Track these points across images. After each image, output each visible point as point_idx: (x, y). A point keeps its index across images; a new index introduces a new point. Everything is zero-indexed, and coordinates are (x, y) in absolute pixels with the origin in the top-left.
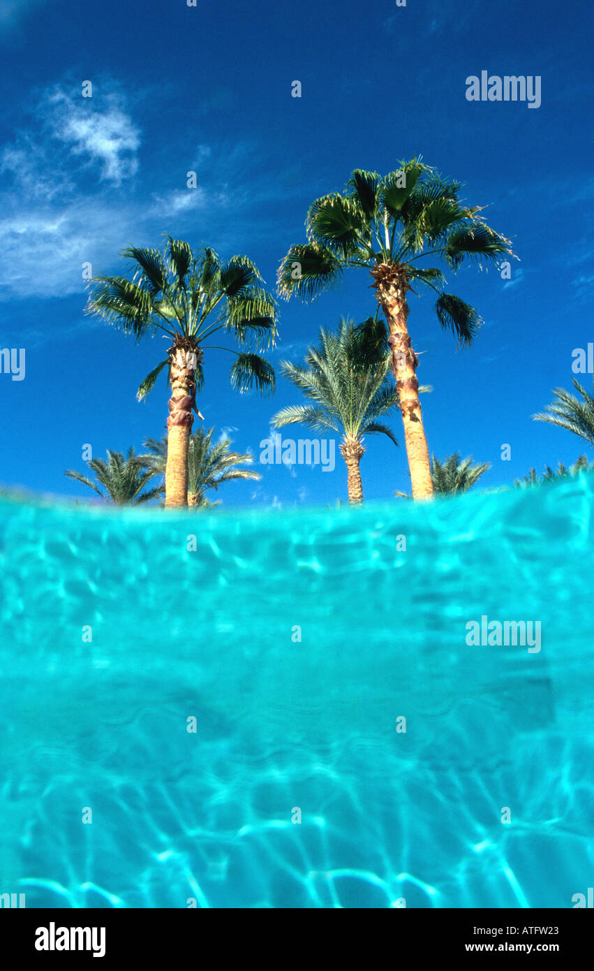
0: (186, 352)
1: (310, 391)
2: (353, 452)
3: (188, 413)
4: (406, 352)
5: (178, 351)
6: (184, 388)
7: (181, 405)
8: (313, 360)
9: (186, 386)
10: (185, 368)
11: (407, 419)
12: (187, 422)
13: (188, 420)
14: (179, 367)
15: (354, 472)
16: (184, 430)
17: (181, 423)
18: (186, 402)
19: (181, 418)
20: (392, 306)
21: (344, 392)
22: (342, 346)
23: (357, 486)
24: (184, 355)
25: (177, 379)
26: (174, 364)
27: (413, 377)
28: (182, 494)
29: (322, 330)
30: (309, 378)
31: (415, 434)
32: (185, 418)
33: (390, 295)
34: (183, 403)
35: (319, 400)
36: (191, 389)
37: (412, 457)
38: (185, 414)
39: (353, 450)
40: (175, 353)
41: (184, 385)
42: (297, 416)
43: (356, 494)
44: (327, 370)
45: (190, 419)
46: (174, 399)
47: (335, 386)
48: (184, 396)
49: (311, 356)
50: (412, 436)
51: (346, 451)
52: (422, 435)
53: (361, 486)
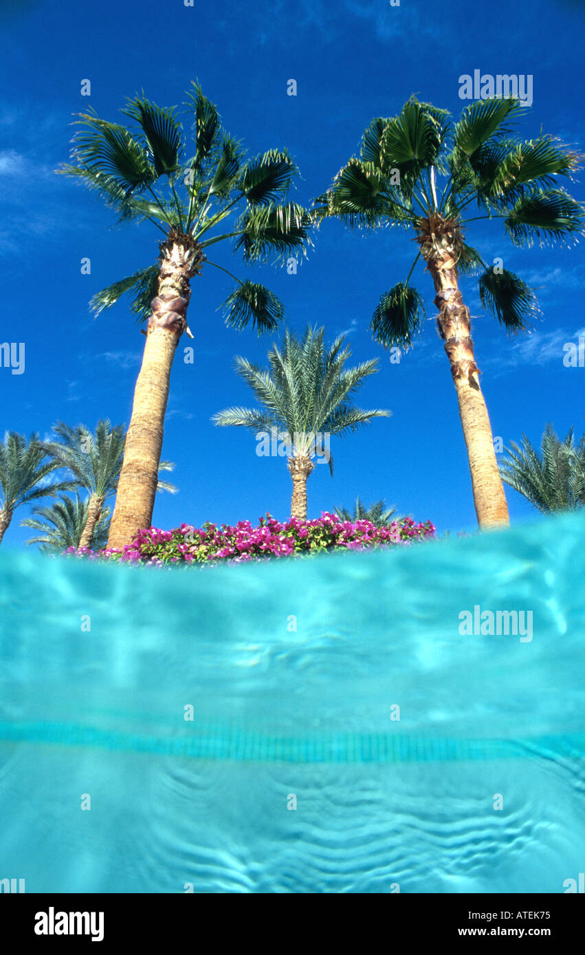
0: (185, 250)
1: (263, 395)
2: (302, 467)
3: (180, 317)
4: (462, 309)
5: (175, 246)
6: (177, 289)
7: (173, 307)
8: (277, 357)
9: (181, 288)
10: (181, 266)
11: (463, 383)
12: (176, 327)
13: (178, 326)
14: (174, 264)
15: (300, 488)
16: (172, 336)
17: (170, 326)
18: (178, 303)
19: (171, 319)
20: (442, 260)
21: (302, 402)
22: (305, 354)
23: (302, 504)
24: (182, 252)
25: (169, 275)
26: (168, 260)
27: (469, 337)
28: (158, 414)
29: (287, 333)
30: (265, 381)
31: (475, 399)
32: (175, 322)
33: (442, 247)
34: (175, 304)
35: (272, 405)
36: (184, 293)
37: (472, 425)
38: (176, 317)
39: (302, 465)
40: (171, 248)
41: (177, 285)
42: (242, 419)
43: (300, 513)
44: (288, 372)
45: (181, 325)
46: (162, 297)
47: (294, 392)
48: (177, 297)
49: (275, 353)
50: (472, 401)
51: (295, 464)
52: (483, 402)
53: (306, 505)
